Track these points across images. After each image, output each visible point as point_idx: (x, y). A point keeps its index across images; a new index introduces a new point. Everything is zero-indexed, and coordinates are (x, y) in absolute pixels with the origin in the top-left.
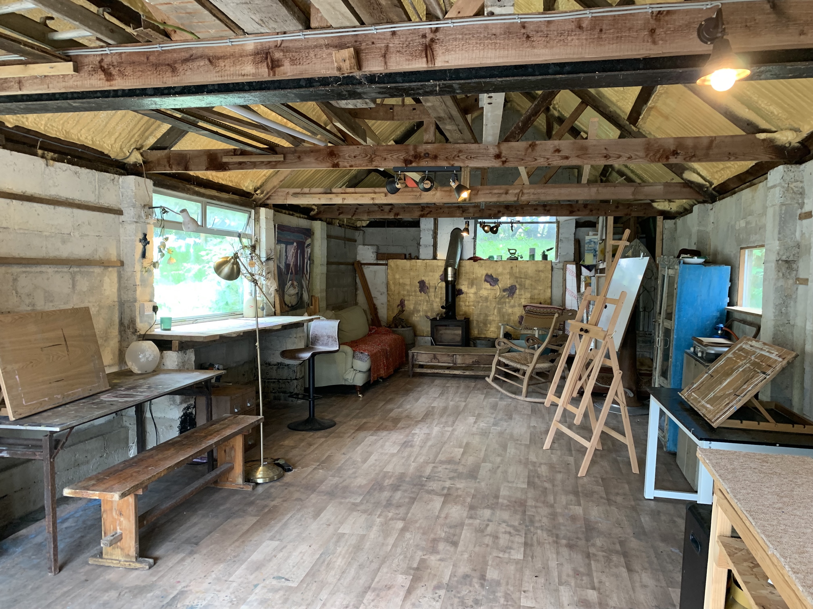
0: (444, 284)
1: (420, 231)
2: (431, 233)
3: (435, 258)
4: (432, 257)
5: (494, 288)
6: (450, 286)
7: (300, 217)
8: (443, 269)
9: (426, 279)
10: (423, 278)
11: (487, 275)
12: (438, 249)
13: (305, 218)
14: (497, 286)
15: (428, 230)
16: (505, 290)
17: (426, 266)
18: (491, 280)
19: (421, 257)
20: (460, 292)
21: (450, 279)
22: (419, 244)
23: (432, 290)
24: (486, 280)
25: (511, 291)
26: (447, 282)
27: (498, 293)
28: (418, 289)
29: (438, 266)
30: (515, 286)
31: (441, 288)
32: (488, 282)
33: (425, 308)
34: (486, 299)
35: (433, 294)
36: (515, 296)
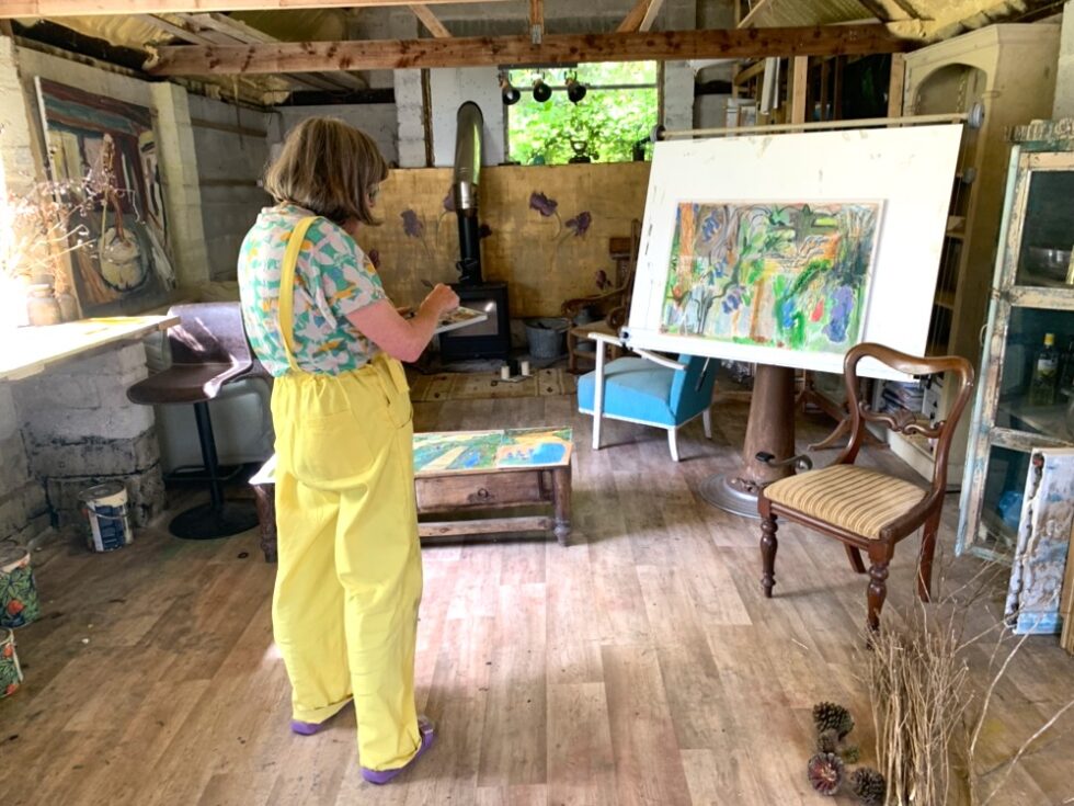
0: (453, 216)
1: (395, 110)
2: (419, 112)
3: (430, 164)
4: (424, 163)
5: (550, 219)
6: (466, 220)
7: (113, 71)
8: (448, 185)
9: (417, 207)
10: (411, 207)
11: (535, 196)
12: (435, 145)
13: (128, 75)
14: (554, 216)
15: (413, 106)
16: (569, 224)
17: (414, 182)
18: (543, 203)
19: (402, 163)
20: (486, 231)
21: (465, 206)
22: (396, 138)
23: (429, 229)
24: (533, 206)
25: (582, 222)
26: (461, 213)
27: (558, 230)
28: (401, 229)
29: (438, 181)
30: (588, 214)
31: (448, 223)
32: (537, 208)
33: (418, 265)
34: (535, 241)
35: (433, 237)
36: (588, 233)
